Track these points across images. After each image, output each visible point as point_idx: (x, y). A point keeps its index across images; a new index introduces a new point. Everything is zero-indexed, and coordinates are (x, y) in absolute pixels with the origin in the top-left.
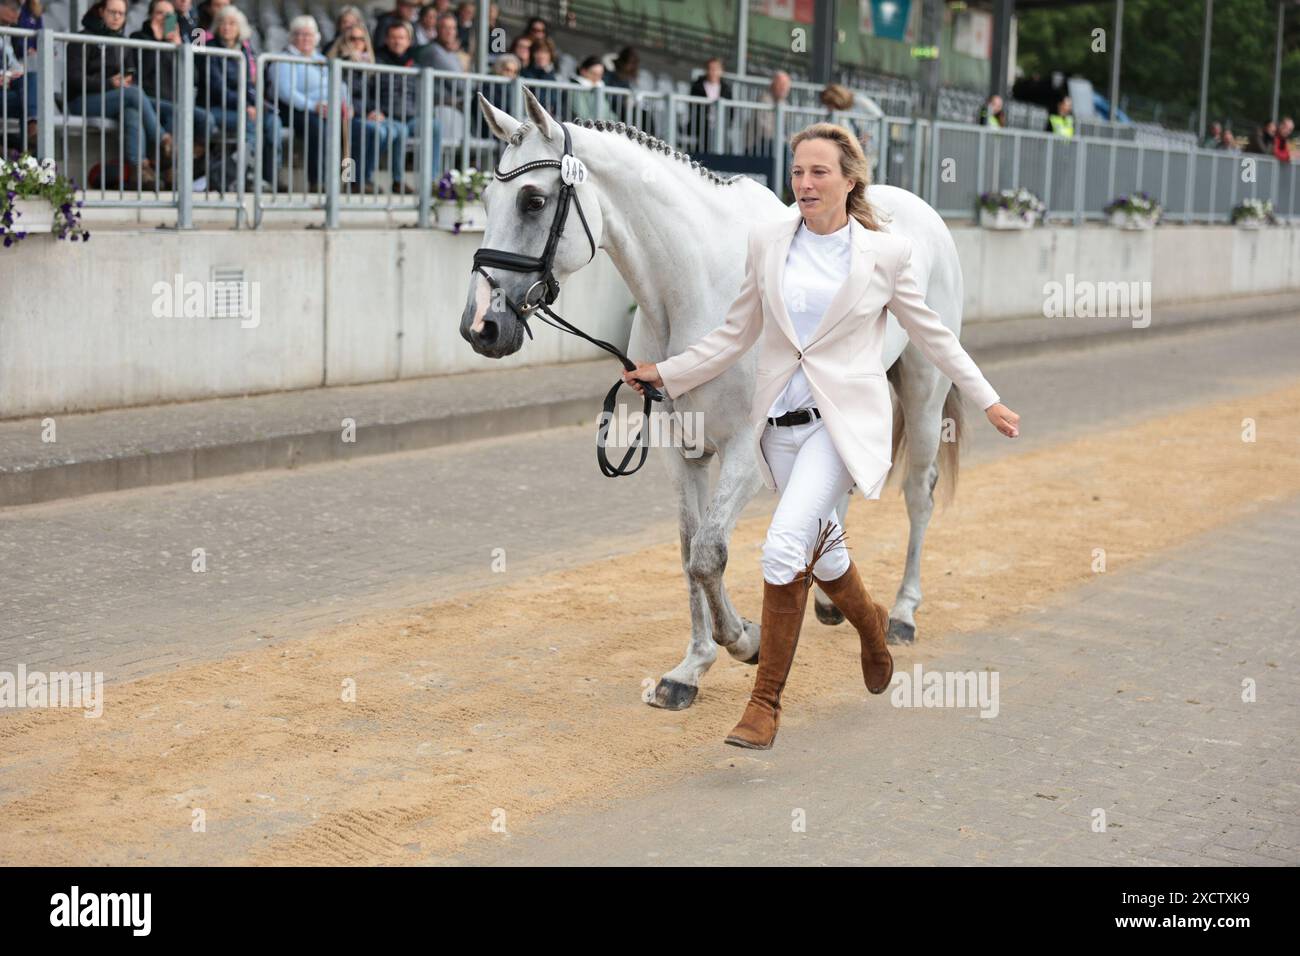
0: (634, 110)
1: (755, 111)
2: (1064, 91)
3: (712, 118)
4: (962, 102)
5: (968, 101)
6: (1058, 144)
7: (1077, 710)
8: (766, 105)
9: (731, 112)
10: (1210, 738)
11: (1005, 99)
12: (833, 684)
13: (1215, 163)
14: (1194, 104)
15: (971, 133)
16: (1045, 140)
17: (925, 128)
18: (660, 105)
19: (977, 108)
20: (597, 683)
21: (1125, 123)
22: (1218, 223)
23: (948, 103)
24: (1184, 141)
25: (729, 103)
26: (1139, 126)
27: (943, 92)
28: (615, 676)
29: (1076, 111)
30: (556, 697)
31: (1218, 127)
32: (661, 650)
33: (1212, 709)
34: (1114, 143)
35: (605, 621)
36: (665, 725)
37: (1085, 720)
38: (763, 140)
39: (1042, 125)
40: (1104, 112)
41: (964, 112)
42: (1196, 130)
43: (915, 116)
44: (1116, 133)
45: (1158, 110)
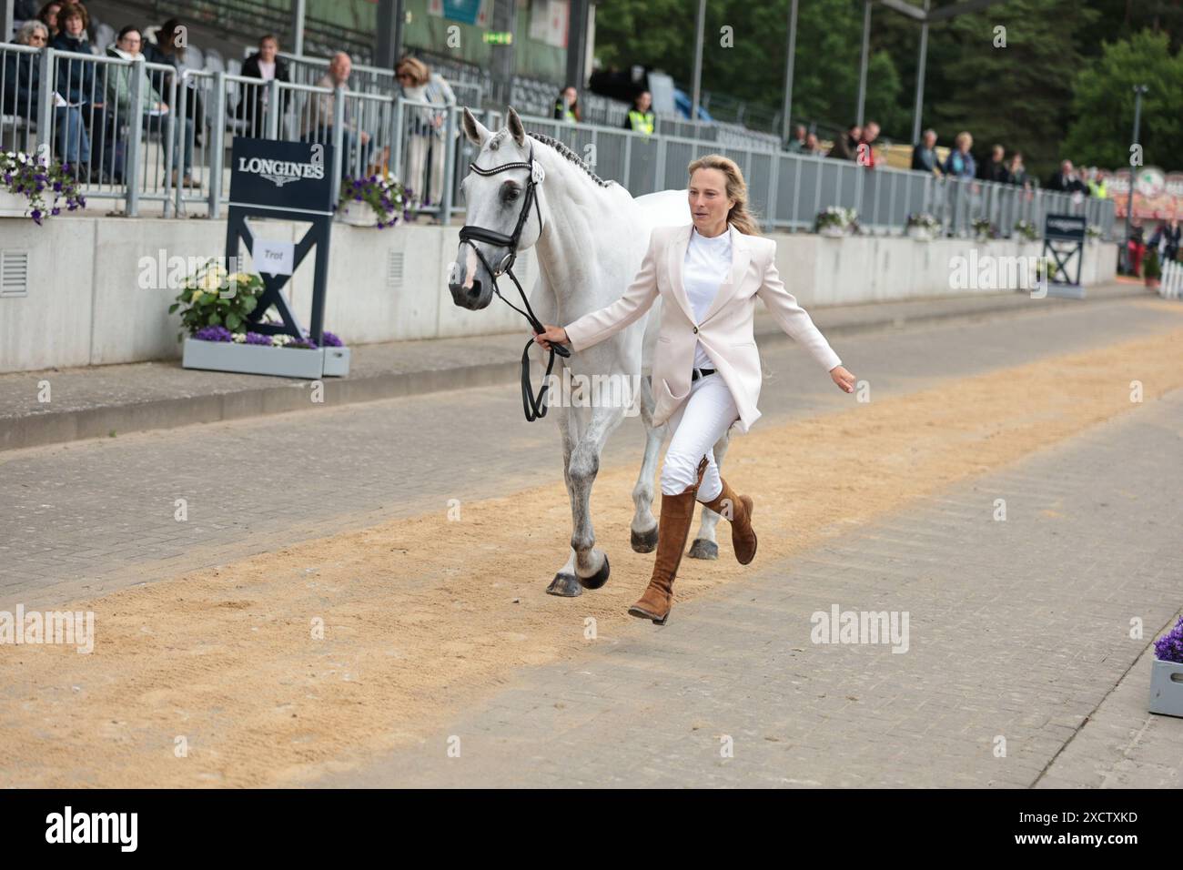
0: (179, 87)
1: (314, 94)
2: (644, 86)
3: (265, 100)
4: (537, 93)
5: (543, 92)
6: (636, 140)
7: (650, 750)
8: (326, 88)
9: (286, 94)
10: (788, 777)
11: (581, 91)
12: (389, 724)
13: (799, 166)
14: (779, 104)
15: (549, 126)
16: (624, 137)
17: (497, 119)
18: (208, 84)
19: (552, 99)
20: (126, 726)
21: (707, 122)
22: (801, 230)
23: (522, 94)
24: (768, 142)
25: (285, 85)
26: (722, 125)
27: (517, 81)
28: (146, 718)
29: (656, 108)
30: (78, 742)
31: (802, 130)
32: (199, 688)
33: (791, 746)
34: (696, 142)
35: (136, 656)
36: (202, 772)
37: (658, 760)
38: (321, 127)
39: (620, 121)
40: (687, 112)
41: (539, 104)
42: (780, 132)
43: (486, 106)
44: (698, 132)
45: (741, 110)
